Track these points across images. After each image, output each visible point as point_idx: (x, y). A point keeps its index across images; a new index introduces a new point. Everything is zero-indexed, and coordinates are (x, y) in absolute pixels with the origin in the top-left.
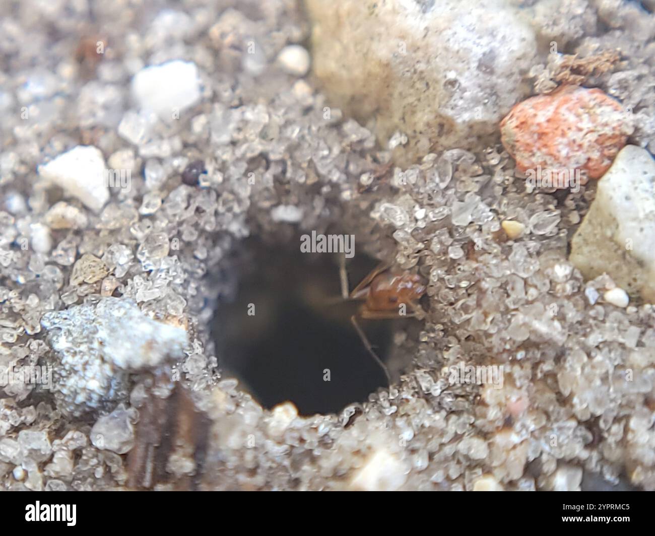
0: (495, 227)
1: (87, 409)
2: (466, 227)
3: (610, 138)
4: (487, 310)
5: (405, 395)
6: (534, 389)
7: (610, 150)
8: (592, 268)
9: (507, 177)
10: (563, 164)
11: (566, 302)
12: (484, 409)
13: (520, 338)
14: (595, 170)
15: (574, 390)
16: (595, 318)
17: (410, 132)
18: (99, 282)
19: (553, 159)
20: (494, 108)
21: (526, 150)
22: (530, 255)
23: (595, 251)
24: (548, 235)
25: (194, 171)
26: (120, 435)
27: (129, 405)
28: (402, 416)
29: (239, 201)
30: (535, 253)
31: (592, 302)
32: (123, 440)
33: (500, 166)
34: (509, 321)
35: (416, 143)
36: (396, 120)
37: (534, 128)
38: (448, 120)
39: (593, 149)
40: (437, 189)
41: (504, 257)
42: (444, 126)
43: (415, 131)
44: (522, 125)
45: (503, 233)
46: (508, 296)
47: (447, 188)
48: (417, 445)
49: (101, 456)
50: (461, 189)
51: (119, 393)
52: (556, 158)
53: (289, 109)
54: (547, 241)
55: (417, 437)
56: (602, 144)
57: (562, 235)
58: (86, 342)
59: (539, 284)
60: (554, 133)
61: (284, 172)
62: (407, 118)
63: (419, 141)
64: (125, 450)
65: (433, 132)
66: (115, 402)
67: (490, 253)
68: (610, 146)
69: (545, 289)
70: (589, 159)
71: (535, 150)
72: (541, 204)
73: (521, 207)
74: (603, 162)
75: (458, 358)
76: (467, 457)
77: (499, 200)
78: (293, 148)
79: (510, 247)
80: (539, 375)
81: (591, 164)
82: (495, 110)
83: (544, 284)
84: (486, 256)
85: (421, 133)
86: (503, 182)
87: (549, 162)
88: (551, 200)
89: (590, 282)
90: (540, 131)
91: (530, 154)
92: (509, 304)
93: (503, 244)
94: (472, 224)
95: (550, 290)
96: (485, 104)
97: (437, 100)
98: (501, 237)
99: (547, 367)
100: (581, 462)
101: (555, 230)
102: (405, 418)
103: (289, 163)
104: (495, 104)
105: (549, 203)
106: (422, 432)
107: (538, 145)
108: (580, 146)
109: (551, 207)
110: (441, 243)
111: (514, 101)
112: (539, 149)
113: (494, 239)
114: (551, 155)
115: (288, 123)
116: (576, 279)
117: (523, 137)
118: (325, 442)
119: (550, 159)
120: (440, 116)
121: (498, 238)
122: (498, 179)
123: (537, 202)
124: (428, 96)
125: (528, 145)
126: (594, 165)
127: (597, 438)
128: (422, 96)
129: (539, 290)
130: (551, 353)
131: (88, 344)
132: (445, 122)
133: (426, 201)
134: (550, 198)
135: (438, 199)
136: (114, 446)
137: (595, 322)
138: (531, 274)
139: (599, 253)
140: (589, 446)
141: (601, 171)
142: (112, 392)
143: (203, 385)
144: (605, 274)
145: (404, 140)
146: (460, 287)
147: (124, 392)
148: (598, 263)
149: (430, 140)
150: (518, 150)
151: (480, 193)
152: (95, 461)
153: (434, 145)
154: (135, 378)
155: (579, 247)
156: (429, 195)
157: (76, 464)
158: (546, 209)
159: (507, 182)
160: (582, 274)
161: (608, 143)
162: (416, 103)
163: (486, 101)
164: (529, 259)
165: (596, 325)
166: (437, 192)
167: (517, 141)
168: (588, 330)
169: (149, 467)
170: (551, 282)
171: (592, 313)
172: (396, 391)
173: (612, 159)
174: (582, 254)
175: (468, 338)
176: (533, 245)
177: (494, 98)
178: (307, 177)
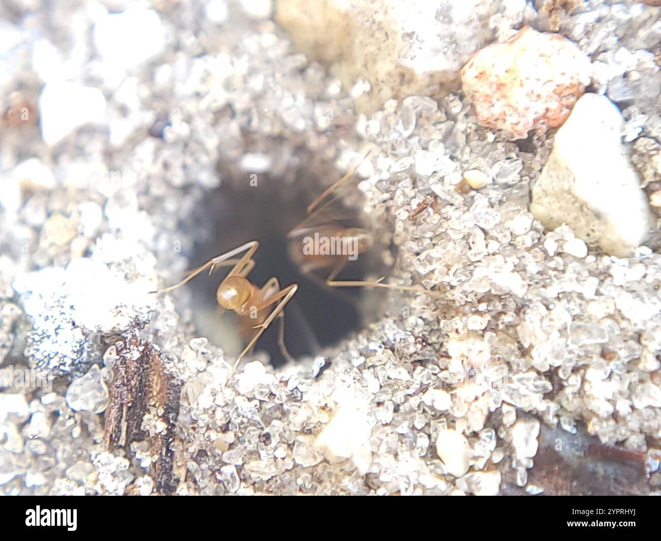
0: (457, 179)
1: (61, 373)
2: (429, 177)
3: (568, 87)
4: (450, 263)
5: (373, 346)
6: (497, 339)
7: (569, 99)
8: (552, 218)
9: (470, 125)
10: (522, 115)
11: (526, 254)
12: (447, 360)
13: (482, 290)
14: (554, 119)
15: (533, 343)
16: (555, 269)
17: (372, 80)
18: (69, 243)
19: (512, 110)
20: (454, 56)
21: (485, 101)
22: (492, 205)
23: (554, 202)
24: (511, 183)
25: (160, 123)
26: (95, 397)
27: (102, 365)
28: (369, 368)
29: (207, 152)
30: (497, 203)
31: (551, 254)
32: (99, 400)
33: (463, 113)
34: (471, 273)
35: (379, 92)
36: (359, 66)
37: (493, 79)
38: (408, 70)
39: (551, 99)
40: (400, 139)
41: (466, 208)
42: (405, 77)
43: (377, 80)
44: (481, 75)
45: (465, 184)
46: (470, 248)
47: (410, 137)
48: (383, 397)
49: (77, 417)
50: (424, 138)
51: (93, 355)
52: (515, 110)
53: (251, 58)
54: (510, 189)
55: (383, 389)
56: (560, 93)
57: (524, 183)
58: (58, 306)
59: (500, 236)
60: (512, 83)
61: (250, 121)
62: (369, 65)
63: (381, 89)
64: (101, 409)
65: (394, 81)
66: (89, 364)
67: (452, 205)
68: (568, 95)
69: (506, 241)
70: (547, 110)
71: (494, 101)
72: (503, 152)
73: (482, 156)
74: (562, 111)
75: (424, 308)
76: (432, 408)
77: (461, 148)
78: (257, 98)
79: (472, 197)
80: (501, 327)
81: (549, 114)
82: (455, 58)
83: (505, 236)
84: (449, 208)
85: (383, 82)
86: (466, 130)
87: (508, 113)
88: (513, 148)
89: (549, 234)
90: (499, 82)
91: (490, 104)
92: (470, 256)
93: (466, 196)
94: (435, 174)
95: (511, 241)
96: (445, 53)
97: (396, 51)
98: (464, 188)
99: (508, 318)
100: (540, 414)
101: (518, 178)
102: (372, 370)
103: (254, 111)
104: (455, 52)
105: (510, 151)
106: (389, 384)
107: (496, 95)
108: (539, 96)
109: (513, 155)
110: (404, 194)
111: (474, 48)
112: (498, 100)
113: (456, 190)
114: (510, 106)
115: (252, 72)
116: (537, 230)
117: (482, 88)
118: (295, 397)
119: (509, 110)
120: (401, 66)
121: (460, 188)
122: (461, 126)
123: (499, 151)
124: (388, 46)
125: (487, 96)
126: (553, 115)
127: (557, 387)
128: (383, 46)
129: (500, 242)
130: (512, 305)
131: (60, 308)
132: (405, 71)
133: (389, 151)
134: (512, 146)
135: (402, 150)
136: (91, 406)
137: (555, 273)
138: (492, 226)
139: (559, 205)
140: (548, 396)
141: (560, 120)
142: (85, 354)
143: (175, 343)
144: (564, 224)
145: (367, 87)
146: (424, 237)
147: (98, 353)
148: (557, 214)
149: (392, 88)
150: (477, 100)
151: (444, 140)
152: (72, 421)
153: (396, 93)
154: (107, 341)
155: (540, 198)
156: (393, 146)
157: (53, 423)
158: (508, 156)
159: (469, 131)
160: (542, 224)
161: (566, 93)
162: (377, 52)
163: (446, 50)
164: (490, 210)
165: (555, 276)
166: (400, 142)
167: (476, 92)
168: (548, 281)
169: (124, 426)
170: (511, 234)
171: (552, 264)
172: (365, 340)
173: (570, 107)
174: (542, 205)
175: (433, 288)
176: (495, 195)
177: (454, 46)
178: (273, 125)
